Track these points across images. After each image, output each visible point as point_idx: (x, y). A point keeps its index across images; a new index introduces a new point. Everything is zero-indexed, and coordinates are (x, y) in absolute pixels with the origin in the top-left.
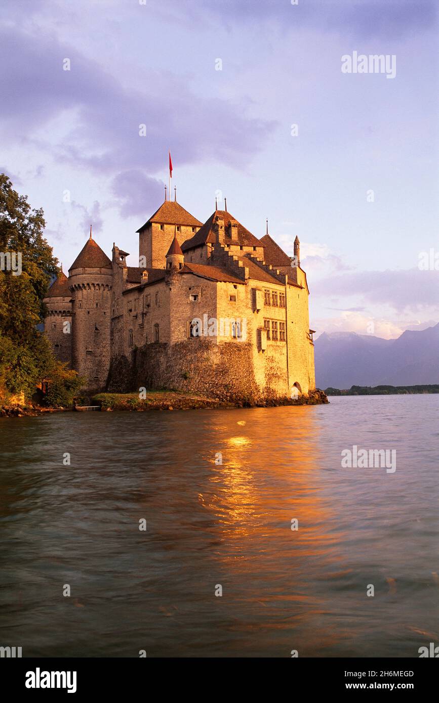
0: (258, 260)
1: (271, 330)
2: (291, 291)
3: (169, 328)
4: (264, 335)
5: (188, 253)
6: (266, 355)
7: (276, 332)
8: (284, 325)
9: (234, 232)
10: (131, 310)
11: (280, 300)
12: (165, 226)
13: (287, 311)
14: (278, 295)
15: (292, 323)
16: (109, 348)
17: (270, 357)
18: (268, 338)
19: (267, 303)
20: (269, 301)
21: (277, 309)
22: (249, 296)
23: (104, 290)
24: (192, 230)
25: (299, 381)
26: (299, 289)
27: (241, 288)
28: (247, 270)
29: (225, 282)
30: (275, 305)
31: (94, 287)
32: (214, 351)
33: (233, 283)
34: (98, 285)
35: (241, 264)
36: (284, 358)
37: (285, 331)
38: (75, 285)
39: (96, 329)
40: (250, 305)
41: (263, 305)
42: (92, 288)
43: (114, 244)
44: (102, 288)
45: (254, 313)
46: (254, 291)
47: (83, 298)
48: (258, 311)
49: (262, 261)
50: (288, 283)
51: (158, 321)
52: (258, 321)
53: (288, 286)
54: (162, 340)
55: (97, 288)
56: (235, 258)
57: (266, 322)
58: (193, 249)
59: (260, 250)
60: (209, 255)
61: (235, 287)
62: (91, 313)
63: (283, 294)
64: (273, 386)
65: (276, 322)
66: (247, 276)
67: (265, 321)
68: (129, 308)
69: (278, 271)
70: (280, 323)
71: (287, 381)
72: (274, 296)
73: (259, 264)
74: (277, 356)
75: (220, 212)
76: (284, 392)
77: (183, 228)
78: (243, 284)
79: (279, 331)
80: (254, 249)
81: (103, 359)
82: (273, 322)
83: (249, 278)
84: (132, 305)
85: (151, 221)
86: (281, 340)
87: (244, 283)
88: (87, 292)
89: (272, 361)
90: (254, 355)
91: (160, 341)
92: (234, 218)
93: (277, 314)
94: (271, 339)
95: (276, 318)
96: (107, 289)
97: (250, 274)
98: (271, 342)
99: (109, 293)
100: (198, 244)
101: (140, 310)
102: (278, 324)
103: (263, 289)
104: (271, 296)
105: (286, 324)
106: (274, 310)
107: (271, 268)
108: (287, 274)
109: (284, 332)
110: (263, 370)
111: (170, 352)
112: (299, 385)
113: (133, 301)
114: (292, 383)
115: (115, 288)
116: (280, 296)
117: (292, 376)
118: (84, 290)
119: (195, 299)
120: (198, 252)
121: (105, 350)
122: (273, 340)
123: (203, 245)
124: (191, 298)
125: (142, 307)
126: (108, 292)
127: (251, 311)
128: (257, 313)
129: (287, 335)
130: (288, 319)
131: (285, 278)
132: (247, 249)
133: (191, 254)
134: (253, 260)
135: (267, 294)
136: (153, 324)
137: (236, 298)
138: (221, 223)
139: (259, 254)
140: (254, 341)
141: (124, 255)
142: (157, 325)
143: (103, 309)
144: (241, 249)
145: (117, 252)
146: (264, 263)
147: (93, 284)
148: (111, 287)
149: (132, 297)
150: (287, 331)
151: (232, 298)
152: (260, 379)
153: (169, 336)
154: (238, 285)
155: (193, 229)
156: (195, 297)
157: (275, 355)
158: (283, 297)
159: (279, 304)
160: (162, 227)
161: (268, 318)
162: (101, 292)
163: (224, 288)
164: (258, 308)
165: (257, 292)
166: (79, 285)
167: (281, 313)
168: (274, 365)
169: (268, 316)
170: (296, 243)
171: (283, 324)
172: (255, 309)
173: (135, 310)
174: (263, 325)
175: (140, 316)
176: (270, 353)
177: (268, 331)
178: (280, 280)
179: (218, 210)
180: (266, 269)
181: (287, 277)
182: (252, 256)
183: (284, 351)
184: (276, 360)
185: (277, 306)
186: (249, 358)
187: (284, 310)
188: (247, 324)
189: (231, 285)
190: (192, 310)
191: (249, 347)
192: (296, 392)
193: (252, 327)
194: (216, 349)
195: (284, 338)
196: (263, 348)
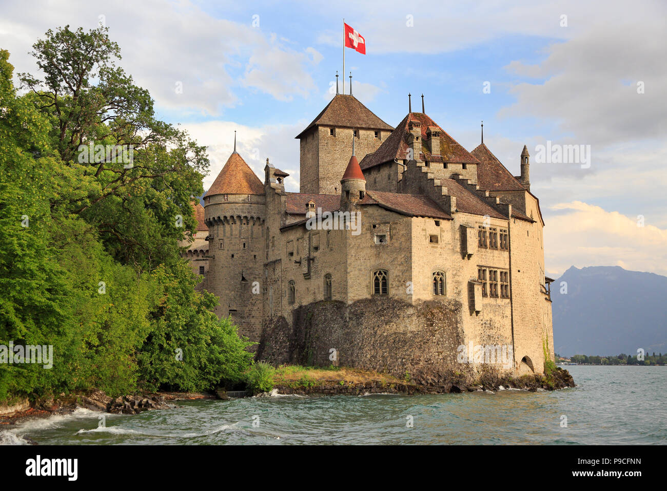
0: (469, 182)
1: (488, 282)
2: (517, 228)
3: (346, 281)
4: (478, 290)
5: (370, 174)
6: (481, 318)
7: (496, 285)
8: (506, 275)
9: (435, 143)
10: (292, 254)
11: (501, 239)
12: (337, 130)
13: (512, 254)
14: (498, 233)
15: (519, 271)
16: (260, 306)
17: (488, 321)
18: (484, 295)
19: (482, 245)
20: (485, 241)
21: (496, 252)
22: (458, 236)
23: (254, 225)
24: (374, 136)
25: (530, 356)
26: (528, 224)
27: (444, 224)
28: (454, 200)
29: (423, 217)
30: (494, 246)
31: (241, 220)
32: (408, 313)
33: (434, 218)
34: (246, 217)
35: (445, 191)
36: (507, 322)
37: (509, 284)
38: (214, 218)
39: (243, 279)
40: (458, 249)
41: (477, 249)
42: (238, 223)
43: (267, 160)
44: (251, 223)
45: (463, 258)
46: (463, 230)
47: (224, 236)
48: (470, 256)
49: (476, 185)
50: (512, 216)
51: (330, 271)
52: (469, 271)
53: (512, 220)
54: (336, 297)
55: (244, 221)
56: (437, 182)
57: (481, 270)
58: (379, 167)
59: (472, 169)
60: (400, 177)
61: (437, 224)
62: (235, 257)
63: (505, 231)
65: (495, 272)
66: (453, 209)
67: (479, 270)
68: (290, 250)
69: (498, 199)
70: (501, 273)
72: (493, 235)
73: (470, 188)
74: (497, 319)
75: (415, 115)
76: (508, 371)
77: (361, 132)
78: (449, 220)
79: (499, 283)
80: (464, 167)
81: (253, 321)
82: (490, 272)
83: (457, 211)
84: (293, 247)
85: (317, 123)
86: (503, 297)
87: (450, 217)
88: (231, 227)
89: (491, 327)
90: (464, 318)
91: (334, 298)
92: (436, 122)
93: (496, 259)
94: (489, 297)
95: (495, 266)
96: (257, 223)
97: (457, 205)
98: (489, 300)
99: (261, 229)
100: (384, 161)
101: (304, 254)
102: (499, 274)
103: (477, 226)
104: (488, 234)
105: (510, 273)
106: (492, 255)
107: (487, 194)
108: (510, 202)
109: (506, 286)
110: (478, 339)
111: (347, 315)
112: (530, 360)
113: (294, 241)
114: (519, 358)
115: (269, 223)
116: (501, 235)
117: (520, 347)
118: (226, 224)
119: (381, 241)
120: (385, 172)
121: (255, 308)
122: (490, 297)
123: (391, 163)
124: (376, 240)
125: (307, 250)
126: (260, 227)
127: (459, 256)
128: (469, 259)
129: (511, 290)
130: (512, 266)
131: (508, 209)
132: (454, 168)
133: (374, 175)
134: (463, 183)
135: (482, 232)
136: (323, 273)
137: (439, 237)
138: (417, 131)
139: (470, 174)
140: (464, 299)
141: (281, 176)
142: (328, 276)
143: (252, 251)
144: (445, 167)
145: (272, 172)
146: (478, 188)
147: (239, 217)
148: (264, 221)
149: (293, 236)
150: (511, 285)
151: (433, 239)
153: (345, 291)
154: (441, 221)
155: (376, 134)
156: (382, 238)
157: (493, 318)
158: (506, 235)
159: (498, 245)
160: (332, 131)
161: (484, 266)
162: (250, 228)
163: (421, 227)
164: (469, 252)
165: (468, 230)
166: (219, 217)
167: (502, 258)
168: (492, 332)
169: (483, 264)
170: (524, 157)
171: (506, 273)
172: (465, 255)
173: (298, 253)
174: (476, 275)
175: (305, 263)
176: (486, 316)
177: (485, 284)
178: (501, 212)
179: (412, 111)
180: (480, 195)
181: (510, 207)
182: (461, 177)
183: (508, 313)
184: (496, 325)
185: (496, 248)
186: (457, 322)
187: (506, 254)
188: (454, 275)
189: (432, 221)
190: (378, 255)
191: (458, 306)
192: (524, 370)
193: (460, 279)
194: (411, 311)
195: (507, 294)
196: (477, 308)
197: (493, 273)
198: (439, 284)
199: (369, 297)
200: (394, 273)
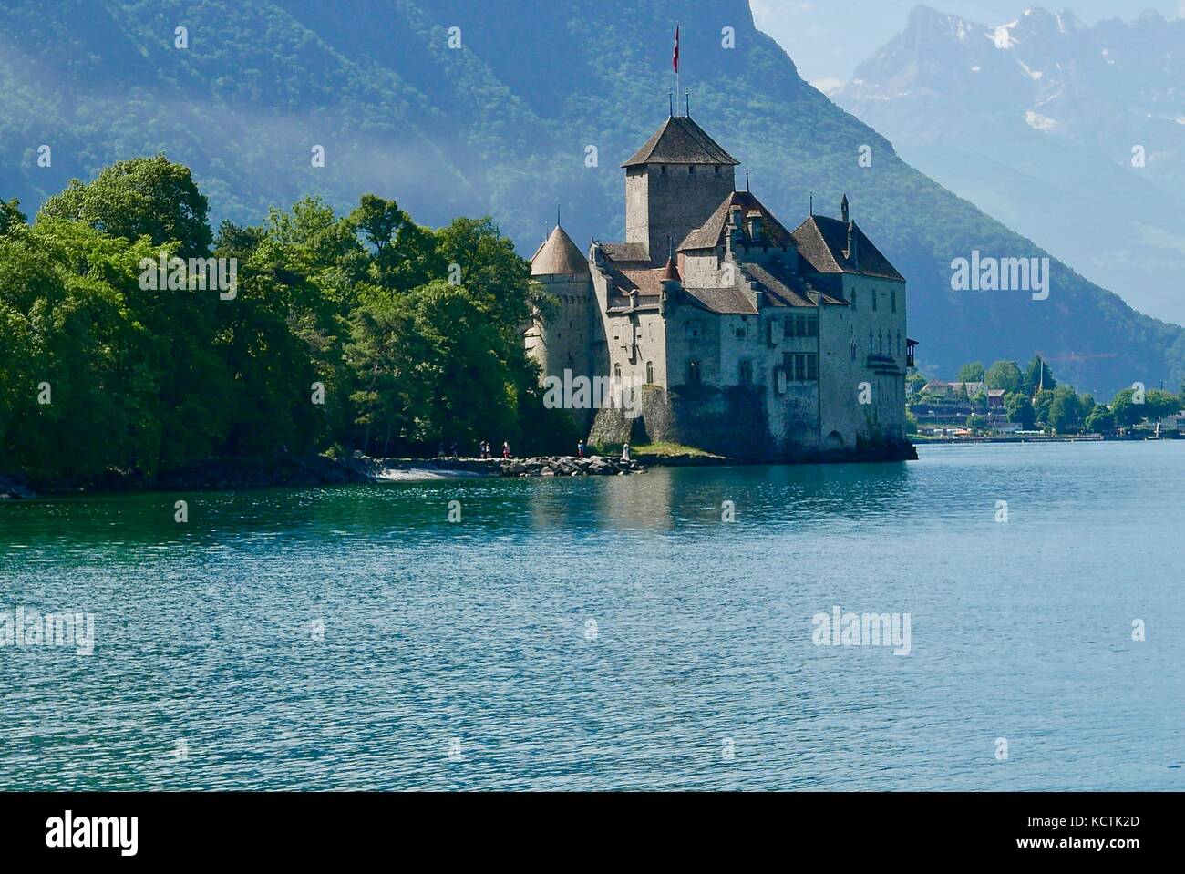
1: (794, 366)
2: (826, 314)
4: (782, 375)
6: (786, 399)
7: (802, 368)
8: (813, 358)
9: (755, 227)
10: (617, 338)
11: (809, 326)
13: (820, 339)
14: (807, 320)
15: (828, 354)
17: (792, 401)
18: (789, 378)
19: (788, 334)
20: (792, 330)
21: (803, 339)
22: (763, 328)
25: (839, 430)
27: (751, 319)
28: (760, 296)
29: (731, 313)
30: (801, 334)
31: (567, 300)
32: (716, 397)
34: (572, 297)
36: (814, 402)
37: (817, 366)
39: (570, 358)
40: (764, 340)
41: (782, 337)
42: (564, 302)
44: (576, 302)
45: (768, 348)
46: (769, 321)
48: (775, 345)
51: (652, 359)
52: (775, 358)
53: (821, 306)
54: (658, 382)
55: (570, 301)
57: (787, 355)
59: (793, 251)
61: (745, 318)
62: (562, 336)
63: (813, 318)
64: (795, 438)
65: (802, 356)
66: (759, 305)
68: (616, 334)
69: (810, 286)
70: (809, 356)
71: (818, 429)
72: (800, 323)
74: (803, 399)
76: (814, 444)
78: (755, 314)
79: (806, 366)
80: (785, 250)
82: (797, 357)
83: (762, 306)
84: (619, 332)
85: (645, 161)
86: (810, 378)
89: (795, 406)
90: (768, 400)
91: (655, 383)
93: (805, 345)
95: (801, 351)
97: (764, 300)
98: (795, 383)
100: (707, 245)
101: (630, 340)
102: (806, 358)
103: (783, 317)
104: (795, 323)
105: (818, 356)
106: (799, 342)
109: (814, 368)
110: (782, 417)
112: (840, 435)
113: (620, 326)
114: (826, 431)
115: (594, 303)
116: (809, 322)
117: (827, 423)
119: (695, 335)
122: (796, 380)
123: (712, 248)
124: (691, 334)
125: (632, 336)
126: (586, 305)
127: (764, 346)
128: (774, 348)
129: (818, 372)
130: (820, 350)
131: (818, 297)
132: (774, 251)
135: (789, 322)
136: (646, 361)
137: (746, 330)
139: (791, 256)
140: (769, 382)
142: (649, 363)
143: (578, 330)
144: (765, 251)
147: (565, 296)
148: (589, 299)
149: (619, 321)
150: (819, 366)
151: (740, 333)
152: (777, 428)
153: (664, 378)
154: (748, 316)
157: (799, 398)
158: (814, 321)
159: (807, 331)
160: (663, 170)
161: (790, 353)
162: (576, 307)
163: (730, 322)
164: (774, 342)
165: (773, 323)
167: (809, 343)
168: (798, 410)
169: (789, 350)
173: (623, 338)
174: (781, 361)
175: (630, 348)
176: (791, 396)
177: (790, 369)
178: (811, 300)
181: (820, 295)
182: (780, 261)
183: (815, 392)
184: (802, 404)
185: (804, 336)
186: (761, 403)
187: (815, 339)
188: (759, 364)
189: (739, 317)
190: (691, 348)
191: (762, 390)
192: (834, 443)
193: (765, 366)
194: (720, 395)
195: (814, 375)
196: (781, 390)
197: (800, 357)
198: (745, 367)
199: (684, 383)
200: (707, 362)
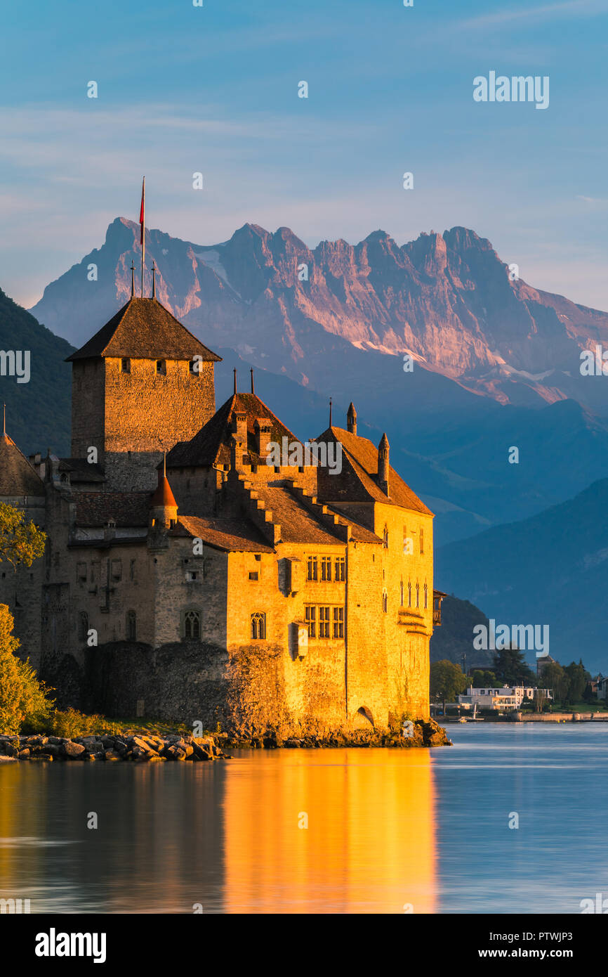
0: (305, 493)
1: (317, 622)
2: (357, 551)
3: (153, 622)
4: (303, 633)
6: (307, 663)
7: (327, 624)
8: (342, 612)
9: (265, 440)
10: (84, 580)
11: (336, 569)
12: (133, 361)
13: (349, 586)
14: (333, 562)
15: (358, 606)
17: (314, 666)
18: (312, 635)
19: (311, 578)
20: (316, 574)
21: (329, 585)
22: (280, 571)
25: (369, 706)
26: (374, 547)
27: (268, 558)
28: (278, 528)
29: (241, 551)
30: (326, 579)
32: (222, 660)
33: (254, 551)
35: (269, 516)
36: (340, 667)
37: (344, 622)
40: (281, 586)
41: (305, 584)
45: (286, 597)
46: (287, 563)
48: (295, 593)
49: (312, 498)
50: (352, 540)
51: (134, 607)
52: (294, 610)
53: (351, 544)
54: (141, 638)
56: (261, 504)
57: (310, 611)
59: (310, 473)
60: (219, 487)
61: (258, 558)
63: (341, 559)
64: (317, 714)
65: (327, 609)
66: (277, 539)
67: (307, 608)
68: (81, 574)
69: (336, 519)
70: (335, 609)
71: (344, 705)
72: (326, 565)
74: (327, 664)
75: (242, 398)
76: (339, 723)
78: (271, 552)
79: (332, 621)
80: (301, 469)
82: (321, 609)
83: (280, 541)
84: (86, 571)
86: (336, 637)
87: (272, 550)
89: (318, 673)
90: (286, 664)
91: (138, 640)
93: (330, 594)
95: (327, 602)
97: (282, 534)
98: (318, 642)
101: (102, 582)
102: (331, 611)
103: (306, 557)
104: (319, 565)
105: (346, 609)
106: (324, 588)
107: (325, 511)
109: (341, 625)
110: (301, 687)
111: (154, 660)
112: (369, 711)
113: (88, 563)
114: (353, 707)
116: (336, 563)
117: (355, 697)
119: (194, 578)
122: (320, 638)
124: (188, 576)
125: (105, 578)
127: (281, 595)
128: (293, 597)
129: (346, 629)
130: (349, 601)
131: (347, 531)
132: (288, 471)
134: (296, 493)
135: (312, 564)
136: (126, 610)
137: (259, 573)
138: (241, 428)
139: (308, 479)
140: (285, 643)
142: (131, 613)
144: (276, 470)
145: (54, 467)
146: (314, 501)
149: (86, 557)
151: (253, 576)
152: (295, 701)
153: (151, 633)
154: (262, 554)
156: (194, 575)
157: (322, 663)
158: (342, 564)
159: (333, 577)
161: (312, 604)
163: (239, 562)
164: (294, 589)
165: (294, 564)
167: (336, 592)
168: (321, 679)
169: (312, 600)
171: (340, 609)
172: (288, 592)
173: (93, 580)
174: (302, 615)
175: (102, 594)
176: (313, 661)
177: (313, 625)
178: (339, 535)
179: (237, 392)
180: (315, 512)
181: (350, 529)
182: (295, 485)
183: (341, 656)
184: (325, 671)
185: (330, 580)
186: (277, 669)
187: (343, 586)
188: (276, 616)
189: (252, 556)
190: (190, 594)
191: (278, 651)
192: (362, 722)
193: (282, 620)
195: (341, 632)
196: (302, 651)
197: (324, 612)
198: (258, 626)
199: (179, 640)
200: (208, 614)
